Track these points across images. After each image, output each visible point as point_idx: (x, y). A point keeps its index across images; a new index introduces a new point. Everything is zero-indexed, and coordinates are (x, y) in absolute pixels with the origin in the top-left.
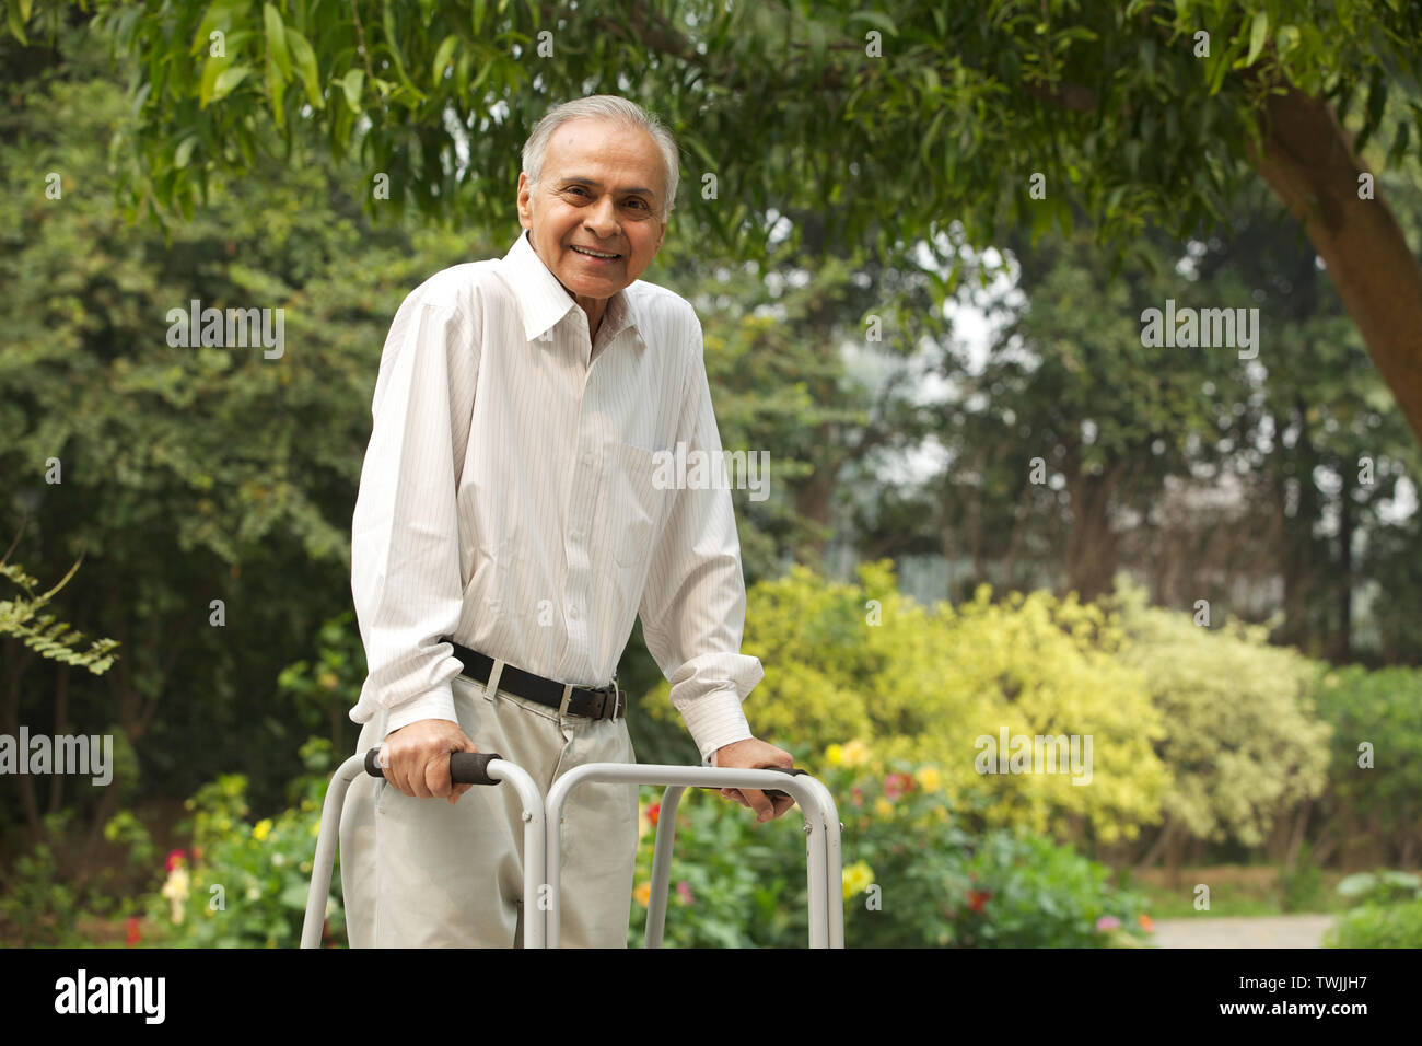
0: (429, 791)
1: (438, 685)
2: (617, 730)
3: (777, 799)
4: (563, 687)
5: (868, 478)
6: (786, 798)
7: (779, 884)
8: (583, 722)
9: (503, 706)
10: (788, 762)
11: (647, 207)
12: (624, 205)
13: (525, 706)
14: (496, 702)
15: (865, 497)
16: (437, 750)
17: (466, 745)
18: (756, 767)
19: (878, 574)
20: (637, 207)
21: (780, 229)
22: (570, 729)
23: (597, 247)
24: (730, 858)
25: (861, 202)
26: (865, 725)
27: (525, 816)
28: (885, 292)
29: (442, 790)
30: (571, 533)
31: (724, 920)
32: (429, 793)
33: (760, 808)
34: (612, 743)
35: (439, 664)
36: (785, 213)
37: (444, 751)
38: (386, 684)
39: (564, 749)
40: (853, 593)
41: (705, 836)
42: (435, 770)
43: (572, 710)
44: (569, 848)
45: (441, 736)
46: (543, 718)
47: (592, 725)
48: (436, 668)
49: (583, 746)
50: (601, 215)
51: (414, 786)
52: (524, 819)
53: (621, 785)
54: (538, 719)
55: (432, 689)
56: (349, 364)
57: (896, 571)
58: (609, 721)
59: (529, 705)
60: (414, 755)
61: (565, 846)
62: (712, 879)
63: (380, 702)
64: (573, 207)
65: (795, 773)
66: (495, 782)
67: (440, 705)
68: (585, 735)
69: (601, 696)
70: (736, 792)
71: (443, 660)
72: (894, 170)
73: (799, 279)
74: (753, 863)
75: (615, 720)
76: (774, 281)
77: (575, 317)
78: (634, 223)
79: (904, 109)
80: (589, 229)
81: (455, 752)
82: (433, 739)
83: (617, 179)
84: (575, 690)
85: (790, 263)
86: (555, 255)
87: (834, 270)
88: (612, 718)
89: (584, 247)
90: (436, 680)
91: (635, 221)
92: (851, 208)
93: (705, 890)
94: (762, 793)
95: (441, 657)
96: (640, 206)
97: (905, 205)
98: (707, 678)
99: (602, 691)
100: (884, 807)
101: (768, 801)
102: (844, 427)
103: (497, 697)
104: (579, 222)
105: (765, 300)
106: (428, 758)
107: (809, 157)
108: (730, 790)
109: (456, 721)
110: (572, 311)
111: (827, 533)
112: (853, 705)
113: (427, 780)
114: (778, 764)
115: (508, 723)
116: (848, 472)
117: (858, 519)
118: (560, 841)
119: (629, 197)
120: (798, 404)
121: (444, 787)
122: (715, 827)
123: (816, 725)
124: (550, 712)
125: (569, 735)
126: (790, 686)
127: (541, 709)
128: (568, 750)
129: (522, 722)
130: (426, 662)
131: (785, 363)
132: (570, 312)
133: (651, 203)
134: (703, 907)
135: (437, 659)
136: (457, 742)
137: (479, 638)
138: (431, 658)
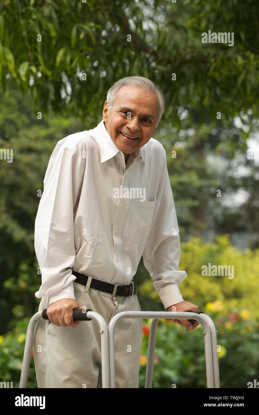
0: (66, 324)
1: (68, 286)
2: (134, 299)
3: (194, 323)
4: (113, 286)
5: (218, 205)
6: (196, 322)
7: (191, 355)
8: (121, 298)
9: (92, 294)
10: (196, 309)
11: (150, 122)
12: (142, 120)
13: (100, 293)
14: (89, 292)
15: (218, 212)
16: (68, 309)
17: (78, 306)
18: (185, 311)
19: (224, 240)
20: (146, 121)
21: (184, 115)
22: (116, 301)
23: (130, 135)
24: (172, 345)
25: (215, 104)
26: (220, 296)
27: (101, 331)
28: (223, 136)
29: (71, 324)
30: (115, 231)
31: (171, 369)
32: (66, 325)
33: (188, 326)
34: (132, 305)
35: (67, 278)
36: (186, 108)
37: (70, 310)
38: (48, 287)
39: (115, 308)
40: (214, 247)
41: (163, 338)
42: (67, 317)
43: (118, 294)
44: (117, 344)
45: (69, 304)
46: (106, 297)
47: (125, 299)
48: (66, 280)
49: (121, 307)
50: (132, 123)
51: (60, 323)
52: (101, 333)
53: (136, 319)
54: (105, 298)
55: (65, 288)
56: (27, 169)
57: (230, 239)
58: (131, 296)
59: (101, 293)
60: (60, 312)
61: (116, 343)
62: (166, 353)
63: (47, 294)
64: (123, 118)
65: (199, 313)
66: (90, 319)
67: (69, 293)
68: (122, 303)
69: (128, 288)
70: (177, 320)
71: (69, 276)
72: (227, 91)
73: (191, 132)
74: (181, 347)
75: (133, 296)
76: (182, 134)
77: (119, 155)
78: (145, 127)
79: (230, 71)
80: (128, 128)
81: (74, 309)
82: (66, 306)
83: (141, 111)
84: (118, 287)
85: (188, 127)
86: (114, 135)
87: (205, 129)
88: (131, 295)
89: (125, 134)
90: (67, 284)
91: (146, 126)
92: (211, 107)
93: (164, 357)
94: (187, 321)
95: (68, 275)
96: (148, 121)
97: (232, 105)
98: (167, 280)
99: (128, 286)
100: (229, 326)
101: (189, 323)
102: (210, 187)
103: (90, 290)
104: (125, 124)
105: (178, 140)
106: (65, 312)
107: (195, 88)
108: (175, 320)
109: (75, 299)
110: (119, 153)
111: (203, 225)
112: (216, 288)
113: (65, 320)
114: (193, 310)
115: (94, 300)
116: (211, 203)
117: (216, 220)
118: (114, 342)
119: (145, 118)
120: (192, 179)
121: (71, 322)
122: (167, 334)
123: (202, 296)
124: (109, 295)
125: (116, 303)
126: (193, 282)
127: (106, 294)
128: (116, 308)
129: (99, 299)
130: (63, 278)
131: (187, 164)
132: (118, 153)
133: (152, 120)
134: (163, 364)
135: (66, 277)
136: (75, 306)
137: (83, 269)
138: (64, 276)
